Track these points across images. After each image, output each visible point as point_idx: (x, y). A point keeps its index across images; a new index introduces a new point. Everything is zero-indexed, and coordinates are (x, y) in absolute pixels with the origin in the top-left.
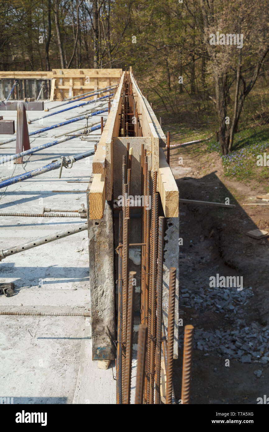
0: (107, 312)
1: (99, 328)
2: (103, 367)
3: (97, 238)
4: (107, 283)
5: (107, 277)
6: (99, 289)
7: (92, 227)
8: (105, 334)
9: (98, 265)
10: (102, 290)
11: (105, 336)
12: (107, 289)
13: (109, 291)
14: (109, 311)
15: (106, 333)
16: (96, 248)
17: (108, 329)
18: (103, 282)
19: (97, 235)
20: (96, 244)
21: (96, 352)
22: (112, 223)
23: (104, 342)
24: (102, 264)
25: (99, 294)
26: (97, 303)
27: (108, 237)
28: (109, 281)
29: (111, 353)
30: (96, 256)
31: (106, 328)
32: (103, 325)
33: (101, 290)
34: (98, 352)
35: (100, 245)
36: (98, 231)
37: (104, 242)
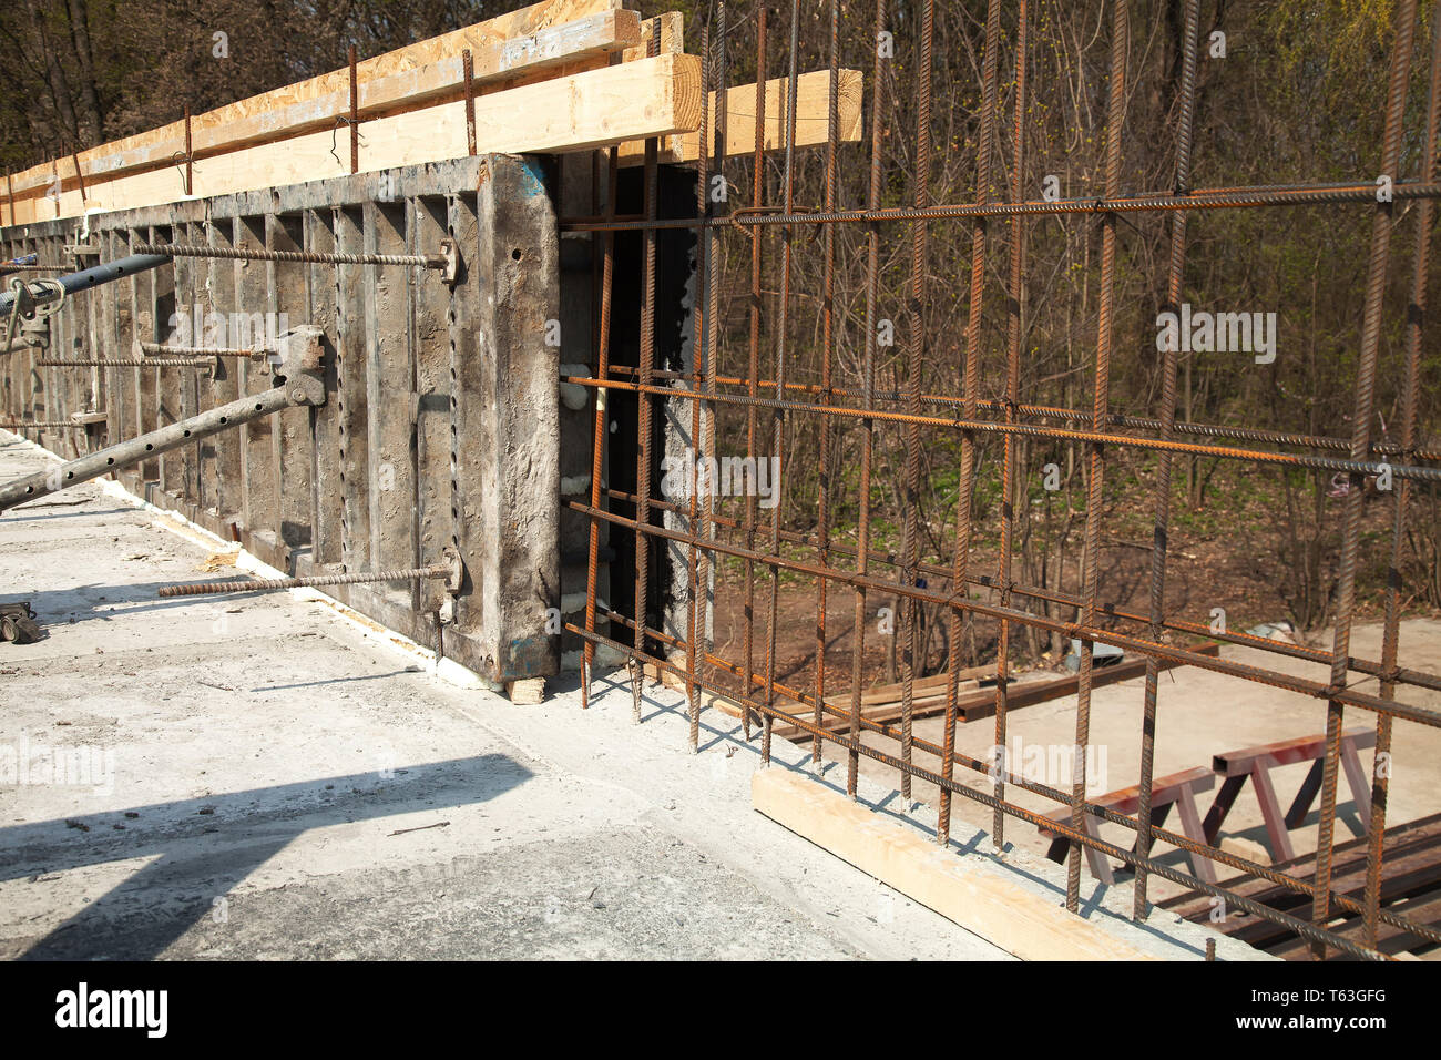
0: (538, 526)
1: (518, 576)
2: (529, 699)
3: (517, 298)
4: (540, 436)
5: (540, 416)
6: (519, 454)
7: (505, 265)
8: (533, 596)
9: (517, 383)
10: (527, 459)
11: (532, 601)
12: (541, 453)
13: (545, 459)
14: (546, 523)
15: (537, 592)
16: (513, 330)
17: (543, 579)
18: (529, 433)
19: (517, 289)
20: (514, 318)
21: (509, 653)
22: (557, 254)
23: (530, 620)
24: (527, 380)
25: (519, 473)
26: (514, 500)
27: (546, 294)
28: (545, 430)
29: (549, 651)
30: (512, 356)
31: (536, 577)
32: (529, 567)
33: (524, 458)
34: (513, 655)
35: (523, 319)
36: (518, 277)
37: (533, 313)
